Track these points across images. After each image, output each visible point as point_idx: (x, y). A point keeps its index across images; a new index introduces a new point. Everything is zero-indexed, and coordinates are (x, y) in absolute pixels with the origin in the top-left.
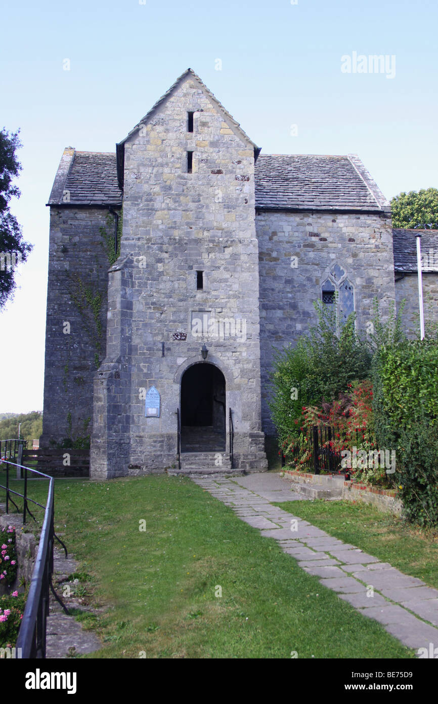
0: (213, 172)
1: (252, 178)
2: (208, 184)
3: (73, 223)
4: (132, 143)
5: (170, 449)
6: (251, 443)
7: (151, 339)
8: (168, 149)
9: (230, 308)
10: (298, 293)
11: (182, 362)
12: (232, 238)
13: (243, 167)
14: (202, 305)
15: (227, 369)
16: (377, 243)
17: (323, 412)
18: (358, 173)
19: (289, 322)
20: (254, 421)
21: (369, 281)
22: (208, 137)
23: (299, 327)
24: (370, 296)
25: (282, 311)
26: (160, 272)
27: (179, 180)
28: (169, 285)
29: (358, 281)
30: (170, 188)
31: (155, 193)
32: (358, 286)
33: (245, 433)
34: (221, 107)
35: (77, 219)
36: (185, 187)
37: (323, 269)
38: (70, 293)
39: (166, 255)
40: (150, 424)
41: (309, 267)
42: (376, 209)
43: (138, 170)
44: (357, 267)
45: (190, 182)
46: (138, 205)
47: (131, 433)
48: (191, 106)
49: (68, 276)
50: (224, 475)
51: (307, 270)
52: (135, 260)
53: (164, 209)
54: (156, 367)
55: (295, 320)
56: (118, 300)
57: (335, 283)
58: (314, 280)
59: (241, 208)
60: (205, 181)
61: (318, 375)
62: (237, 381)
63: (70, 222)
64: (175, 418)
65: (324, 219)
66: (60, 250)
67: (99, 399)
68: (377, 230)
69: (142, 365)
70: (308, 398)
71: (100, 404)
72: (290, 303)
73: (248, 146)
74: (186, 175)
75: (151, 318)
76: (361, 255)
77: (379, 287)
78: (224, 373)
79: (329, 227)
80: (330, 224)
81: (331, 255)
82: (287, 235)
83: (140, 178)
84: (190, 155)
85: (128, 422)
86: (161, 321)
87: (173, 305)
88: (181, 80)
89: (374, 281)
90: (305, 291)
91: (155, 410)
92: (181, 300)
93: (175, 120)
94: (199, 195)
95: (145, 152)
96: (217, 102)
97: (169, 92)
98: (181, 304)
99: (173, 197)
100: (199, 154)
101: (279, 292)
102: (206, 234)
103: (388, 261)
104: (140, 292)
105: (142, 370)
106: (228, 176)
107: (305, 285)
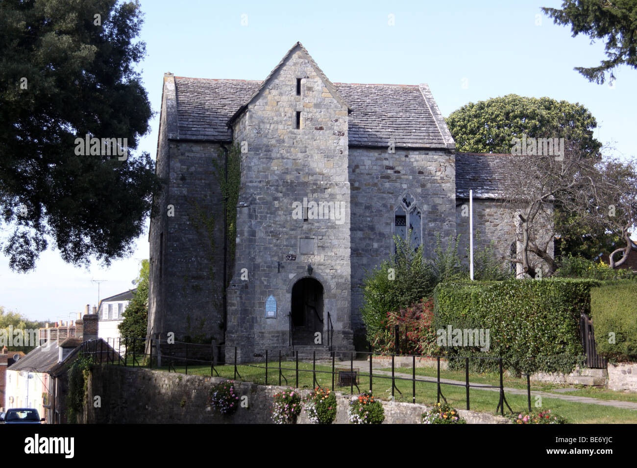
0: (316, 129)
1: (346, 133)
2: (312, 138)
3: (189, 155)
4: (254, 104)
5: (284, 342)
6: (344, 338)
7: (270, 259)
8: (282, 110)
9: (329, 236)
10: (375, 218)
11: (292, 276)
12: (330, 181)
13: (339, 124)
14: (307, 233)
15: (326, 282)
16: (442, 175)
17: (400, 316)
18: (428, 106)
19: (368, 241)
20: (346, 322)
21: (435, 208)
22: (312, 100)
23: (376, 245)
24: (435, 220)
25: (362, 232)
26: (276, 208)
27: (290, 135)
28: (283, 218)
29: (425, 208)
30: (283, 141)
31: (272, 145)
32: (425, 212)
33: (339, 331)
34: (323, 74)
35: (192, 151)
36: (295, 141)
37: (397, 197)
38: (188, 215)
39: (280, 195)
40: (269, 323)
41: (384, 195)
42: (443, 146)
43: (259, 126)
44: (425, 196)
45: (299, 137)
46: (259, 154)
47: (255, 330)
48: (299, 74)
49: (186, 200)
50: (326, 361)
51: (383, 198)
52: (257, 198)
53: (279, 158)
54: (274, 281)
55: (372, 240)
56: (246, 229)
57: (406, 209)
58: (389, 207)
59: (337, 158)
60: (310, 136)
61: (396, 290)
62: (333, 291)
63: (187, 154)
64: (287, 319)
65: (398, 155)
66: (179, 178)
67: (233, 305)
68: (442, 164)
69: (263, 278)
70: (390, 306)
71: (233, 308)
72: (369, 226)
73: (343, 107)
74: (296, 131)
75: (270, 243)
76: (429, 185)
77: (442, 213)
78: (323, 285)
79: (403, 162)
80: (403, 159)
81: (403, 185)
82: (367, 168)
83: (260, 133)
84: (298, 114)
85: (253, 322)
86: (277, 246)
87: (287, 233)
88: (292, 52)
89: (439, 207)
90: (381, 216)
91: (273, 313)
92: (293, 230)
93: (287, 85)
94: (306, 147)
95: (264, 112)
96: (321, 71)
97: (282, 62)
98: (292, 232)
99: (286, 148)
100: (305, 113)
101: (359, 216)
102: (311, 178)
103: (450, 191)
104: (261, 223)
105: (263, 283)
106: (328, 132)
107: (381, 211)
